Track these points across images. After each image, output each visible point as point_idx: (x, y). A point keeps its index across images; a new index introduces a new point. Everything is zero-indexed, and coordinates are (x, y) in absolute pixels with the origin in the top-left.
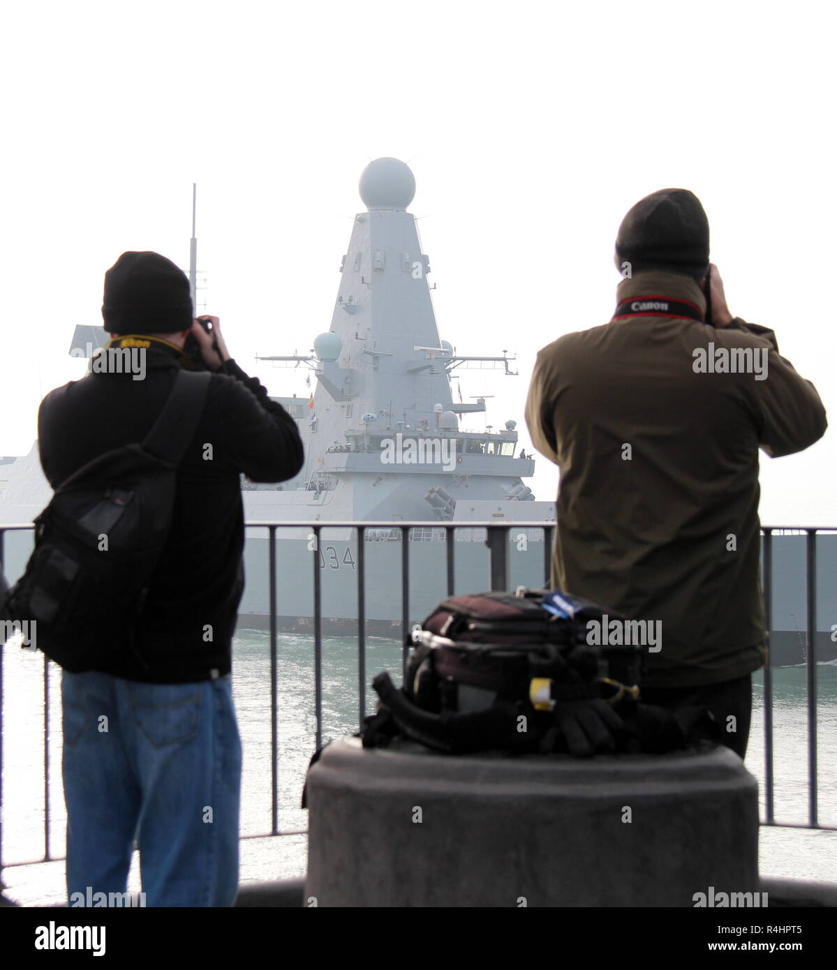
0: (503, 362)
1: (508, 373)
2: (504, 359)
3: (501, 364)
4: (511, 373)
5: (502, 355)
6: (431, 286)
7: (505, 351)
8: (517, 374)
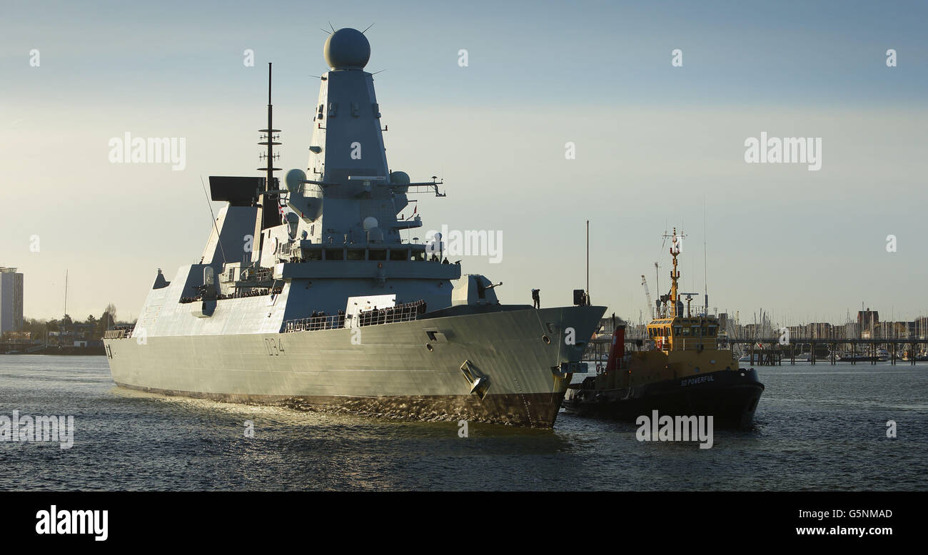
0: (434, 186)
1: (438, 195)
2: (434, 184)
3: (432, 188)
4: (441, 195)
5: (432, 181)
6: (383, 127)
7: (434, 177)
8: (445, 195)
